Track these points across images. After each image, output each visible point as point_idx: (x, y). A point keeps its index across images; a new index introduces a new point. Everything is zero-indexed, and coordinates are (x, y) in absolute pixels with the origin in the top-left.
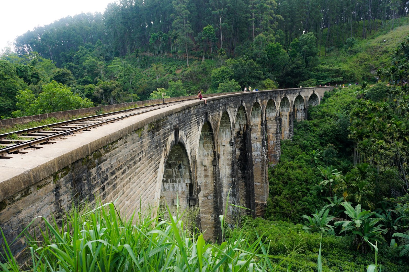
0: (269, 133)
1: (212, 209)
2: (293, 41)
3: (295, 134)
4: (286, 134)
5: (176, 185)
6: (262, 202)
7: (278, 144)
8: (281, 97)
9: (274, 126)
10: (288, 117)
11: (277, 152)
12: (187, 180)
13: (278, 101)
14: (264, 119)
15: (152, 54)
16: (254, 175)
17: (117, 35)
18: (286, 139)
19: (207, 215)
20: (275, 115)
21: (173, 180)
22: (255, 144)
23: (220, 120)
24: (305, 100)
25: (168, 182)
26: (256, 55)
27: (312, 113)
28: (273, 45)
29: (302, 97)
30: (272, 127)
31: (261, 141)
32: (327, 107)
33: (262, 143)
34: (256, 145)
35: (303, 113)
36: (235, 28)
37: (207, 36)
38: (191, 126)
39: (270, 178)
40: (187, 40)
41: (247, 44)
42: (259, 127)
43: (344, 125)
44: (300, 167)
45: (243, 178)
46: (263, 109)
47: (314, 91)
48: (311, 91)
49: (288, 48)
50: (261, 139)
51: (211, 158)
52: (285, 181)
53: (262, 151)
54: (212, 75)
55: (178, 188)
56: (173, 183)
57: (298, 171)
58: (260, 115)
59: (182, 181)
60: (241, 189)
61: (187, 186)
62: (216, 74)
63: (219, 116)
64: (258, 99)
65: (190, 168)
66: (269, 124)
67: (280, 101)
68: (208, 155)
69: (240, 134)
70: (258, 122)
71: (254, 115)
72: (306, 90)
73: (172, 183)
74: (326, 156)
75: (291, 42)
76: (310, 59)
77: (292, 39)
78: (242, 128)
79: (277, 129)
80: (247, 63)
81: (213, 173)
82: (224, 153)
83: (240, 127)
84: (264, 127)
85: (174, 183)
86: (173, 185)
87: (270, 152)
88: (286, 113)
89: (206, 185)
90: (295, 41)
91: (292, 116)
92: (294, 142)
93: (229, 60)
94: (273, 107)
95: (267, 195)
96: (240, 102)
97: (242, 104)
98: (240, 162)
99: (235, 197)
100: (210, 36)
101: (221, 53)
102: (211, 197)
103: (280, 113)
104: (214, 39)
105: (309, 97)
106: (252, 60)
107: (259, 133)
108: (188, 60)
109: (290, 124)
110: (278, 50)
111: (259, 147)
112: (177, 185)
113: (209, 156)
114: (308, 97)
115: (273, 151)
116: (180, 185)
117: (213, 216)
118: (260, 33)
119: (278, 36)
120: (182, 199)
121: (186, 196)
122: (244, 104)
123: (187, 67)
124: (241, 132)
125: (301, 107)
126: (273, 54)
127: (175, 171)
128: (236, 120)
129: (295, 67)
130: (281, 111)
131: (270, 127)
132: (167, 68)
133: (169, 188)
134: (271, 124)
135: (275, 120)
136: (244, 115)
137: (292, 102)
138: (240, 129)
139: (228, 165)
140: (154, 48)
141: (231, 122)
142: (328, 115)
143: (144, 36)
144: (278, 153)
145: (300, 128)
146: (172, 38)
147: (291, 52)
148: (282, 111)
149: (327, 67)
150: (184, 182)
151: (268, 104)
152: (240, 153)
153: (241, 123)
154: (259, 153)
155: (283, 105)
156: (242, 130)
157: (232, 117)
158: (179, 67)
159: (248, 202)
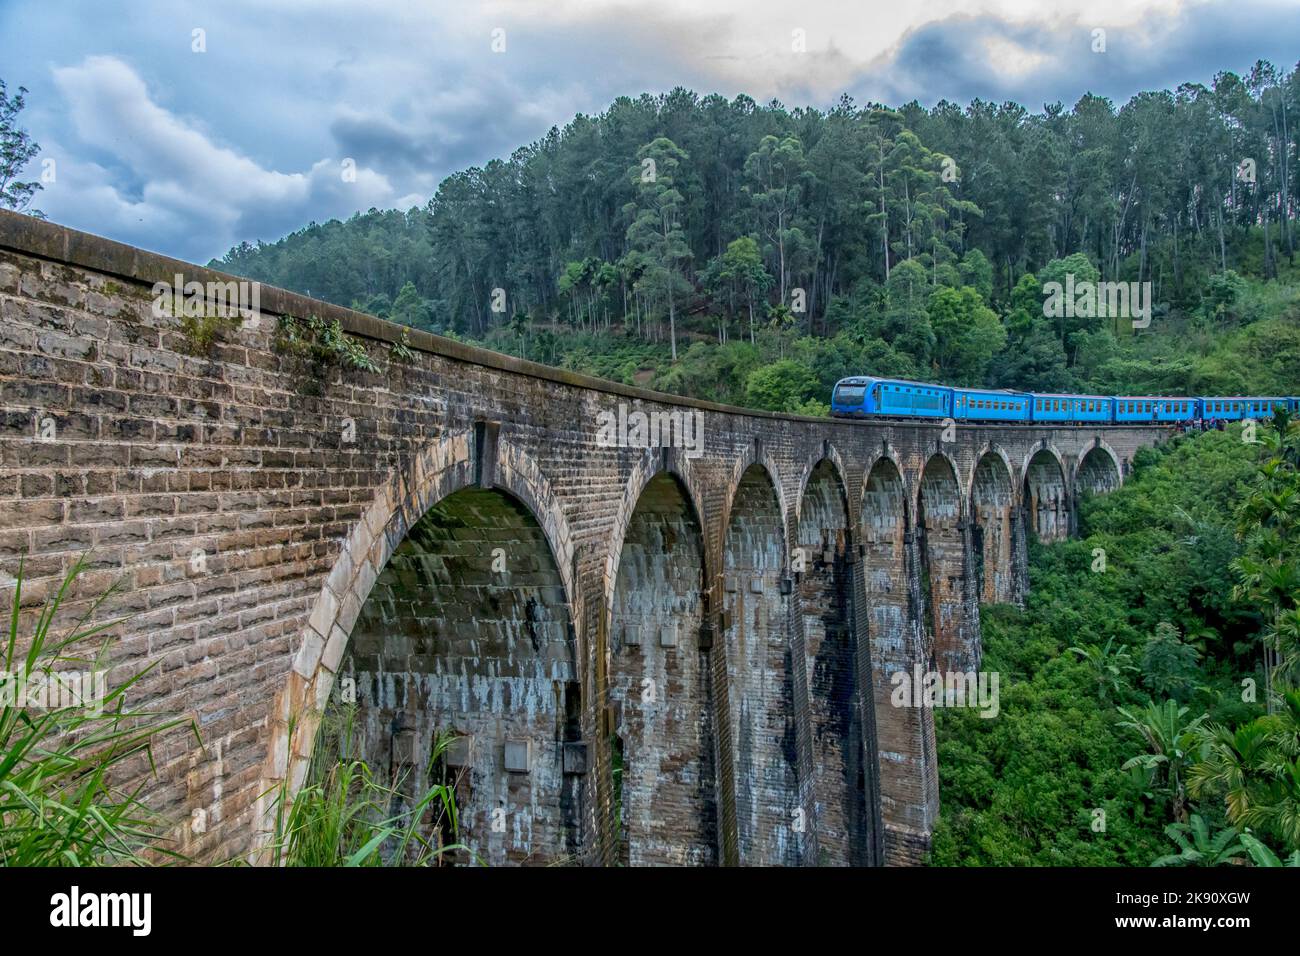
0: (939, 573)
1: (694, 824)
2: (1021, 282)
3: (1033, 583)
4: (999, 585)
5: (516, 686)
6: (913, 831)
7: (970, 617)
8: (975, 450)
9: (953, 550)
10: (1005, 524)
11: (968, 643)
12: (559, 668)
13: (966, 462)
14: (914, 520)
15: (567, 328)
16: (879, 722)
17: (466, 271)
18: (1000, 599)
19: (673, 848)
20: (957, 511)
21: (505, 665)
22: (883, 608)
23: (733, 488)
24: (1064, 468)
25: (487, 676)
26: (896, 327)
27: (1095, 516)
28: (950, 294)
29: (1055, 458)
30: (947, 556)
31: (904, 598)
32: (1148, 494)
33: (910, 606)
34: (888, 613)
35: (1061, 513)
36: (828, 246)
37: (738, 270)
38: (580, 456)
39: (940, 740)
40: (673, 281)
41: (866, 293)
42: (897, 547)
43: (1215, 556)
44: (1055, 706)
45: (833, 728)
46: (910, 485)
47: (1097, 440)
48: (1088, 439)
49: (1002, 307)
50: (905, 592)
51: (692, 623)
52: (999, 752)
53: (910, 633)
54: (750, 387)
55: (524, 701)
56: (505, 679)
57: (1049, 717)
58: (899, 504)
59: (540, 673)
60: (827, 768)
61: (558, 694)
62: (761, 384)
63: (730, 473)
64: (890, 448)
65: (567, 617)
66: (936, 544)
67: (972, 464)
68: (683, 608)
69: (825, 565)
70: (892, 531)
71: (879, 507)
72: (1068, 434)
73: (501, 679)
74: (1155, 666)
75: (1015, 284)
76: (1081, 341)
77: (1016, 279)
78: (832, 541)
79: (964, 561)
80: (864, 350)
81: (700, 680)
82: (757, 623)
83: (826, 539)
84: (915, 547)
85: (510, 680)
86: (506, 685)
87: (942, 643)
88: (998, 509)
89: (671, 725)
90: (1026, 282)
91: (1020, 522)
92: (1030, 611)
93: (805, 341)
94: (947, 485)
95: (932, 801)
96: (821, 446)
97: (826, 454)
98: (824, 666)
99: (797, 793)
100: (745, 268)
101: (781, 321)
102: (689, 775)
103: (973, 507)
104: (757, 278)
105: (1081, 458)
106: (880, 341)
107: (898, 570)
108: (673, 342)
109: (1013, 548)
110: (970, 309)
111: (897, 619)
112: (522, 686)
113: (687, 613)
114: (1076, 457)
115: (954, 639)
116: (531, 689)
117: (696, 851)
118: (906, 258)
119: (967, 266)
120: (537, 745)
121: (551, 736)
122: (835, 455)
123: (670, 364)
124: (829, 557)
125: (1050, 491)
126: (953, 324)
127: (514, 629)
128: (803, 505)
129: (1030, 365)
130: (979, 502)
131: (939, 553)
132: (606, 368)
133: (490, 696)
134: (945, 544)
135: (955, 530)
136: (838, 496)
137: (1018, 470)
138: (826, 547)
139: (771, 665)
140: (573, 310)
141: (785, 510)
142: (1153, 522)
143: (546, 271)
144: (970, 650)
145: (1050, 563)
146: (628, 277)
147: (1013, 319)
148: (985, 502)
149: (1145, 365)
150: (548, 674)
151: (929, 470)
152: (823, 633)
153: (826, 525)
154: (899, 643)
155: (986, 482)
156: (832, 549)
157: (789, 493)
158: (645, 365)
159: (855, 823)
